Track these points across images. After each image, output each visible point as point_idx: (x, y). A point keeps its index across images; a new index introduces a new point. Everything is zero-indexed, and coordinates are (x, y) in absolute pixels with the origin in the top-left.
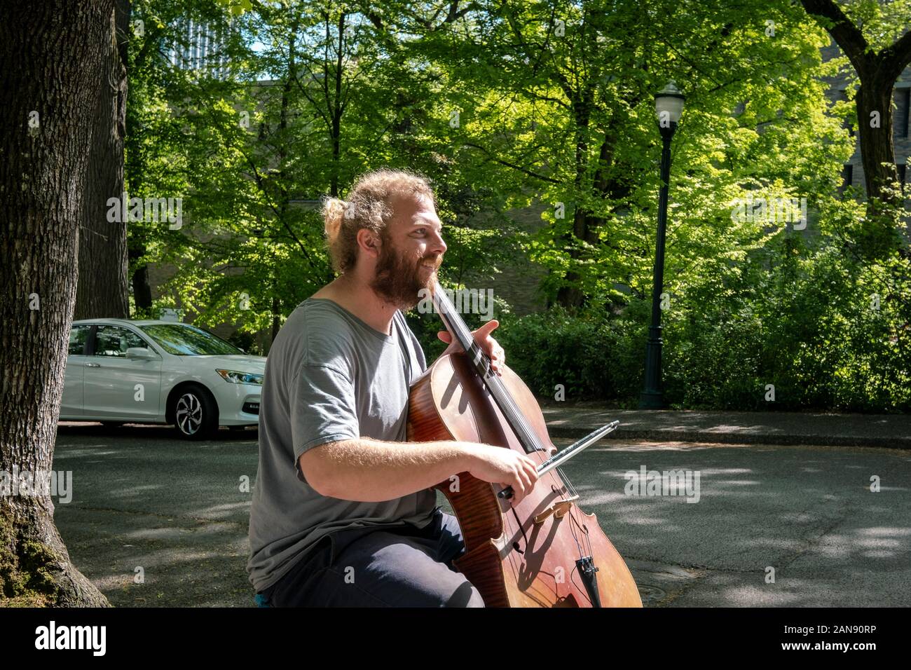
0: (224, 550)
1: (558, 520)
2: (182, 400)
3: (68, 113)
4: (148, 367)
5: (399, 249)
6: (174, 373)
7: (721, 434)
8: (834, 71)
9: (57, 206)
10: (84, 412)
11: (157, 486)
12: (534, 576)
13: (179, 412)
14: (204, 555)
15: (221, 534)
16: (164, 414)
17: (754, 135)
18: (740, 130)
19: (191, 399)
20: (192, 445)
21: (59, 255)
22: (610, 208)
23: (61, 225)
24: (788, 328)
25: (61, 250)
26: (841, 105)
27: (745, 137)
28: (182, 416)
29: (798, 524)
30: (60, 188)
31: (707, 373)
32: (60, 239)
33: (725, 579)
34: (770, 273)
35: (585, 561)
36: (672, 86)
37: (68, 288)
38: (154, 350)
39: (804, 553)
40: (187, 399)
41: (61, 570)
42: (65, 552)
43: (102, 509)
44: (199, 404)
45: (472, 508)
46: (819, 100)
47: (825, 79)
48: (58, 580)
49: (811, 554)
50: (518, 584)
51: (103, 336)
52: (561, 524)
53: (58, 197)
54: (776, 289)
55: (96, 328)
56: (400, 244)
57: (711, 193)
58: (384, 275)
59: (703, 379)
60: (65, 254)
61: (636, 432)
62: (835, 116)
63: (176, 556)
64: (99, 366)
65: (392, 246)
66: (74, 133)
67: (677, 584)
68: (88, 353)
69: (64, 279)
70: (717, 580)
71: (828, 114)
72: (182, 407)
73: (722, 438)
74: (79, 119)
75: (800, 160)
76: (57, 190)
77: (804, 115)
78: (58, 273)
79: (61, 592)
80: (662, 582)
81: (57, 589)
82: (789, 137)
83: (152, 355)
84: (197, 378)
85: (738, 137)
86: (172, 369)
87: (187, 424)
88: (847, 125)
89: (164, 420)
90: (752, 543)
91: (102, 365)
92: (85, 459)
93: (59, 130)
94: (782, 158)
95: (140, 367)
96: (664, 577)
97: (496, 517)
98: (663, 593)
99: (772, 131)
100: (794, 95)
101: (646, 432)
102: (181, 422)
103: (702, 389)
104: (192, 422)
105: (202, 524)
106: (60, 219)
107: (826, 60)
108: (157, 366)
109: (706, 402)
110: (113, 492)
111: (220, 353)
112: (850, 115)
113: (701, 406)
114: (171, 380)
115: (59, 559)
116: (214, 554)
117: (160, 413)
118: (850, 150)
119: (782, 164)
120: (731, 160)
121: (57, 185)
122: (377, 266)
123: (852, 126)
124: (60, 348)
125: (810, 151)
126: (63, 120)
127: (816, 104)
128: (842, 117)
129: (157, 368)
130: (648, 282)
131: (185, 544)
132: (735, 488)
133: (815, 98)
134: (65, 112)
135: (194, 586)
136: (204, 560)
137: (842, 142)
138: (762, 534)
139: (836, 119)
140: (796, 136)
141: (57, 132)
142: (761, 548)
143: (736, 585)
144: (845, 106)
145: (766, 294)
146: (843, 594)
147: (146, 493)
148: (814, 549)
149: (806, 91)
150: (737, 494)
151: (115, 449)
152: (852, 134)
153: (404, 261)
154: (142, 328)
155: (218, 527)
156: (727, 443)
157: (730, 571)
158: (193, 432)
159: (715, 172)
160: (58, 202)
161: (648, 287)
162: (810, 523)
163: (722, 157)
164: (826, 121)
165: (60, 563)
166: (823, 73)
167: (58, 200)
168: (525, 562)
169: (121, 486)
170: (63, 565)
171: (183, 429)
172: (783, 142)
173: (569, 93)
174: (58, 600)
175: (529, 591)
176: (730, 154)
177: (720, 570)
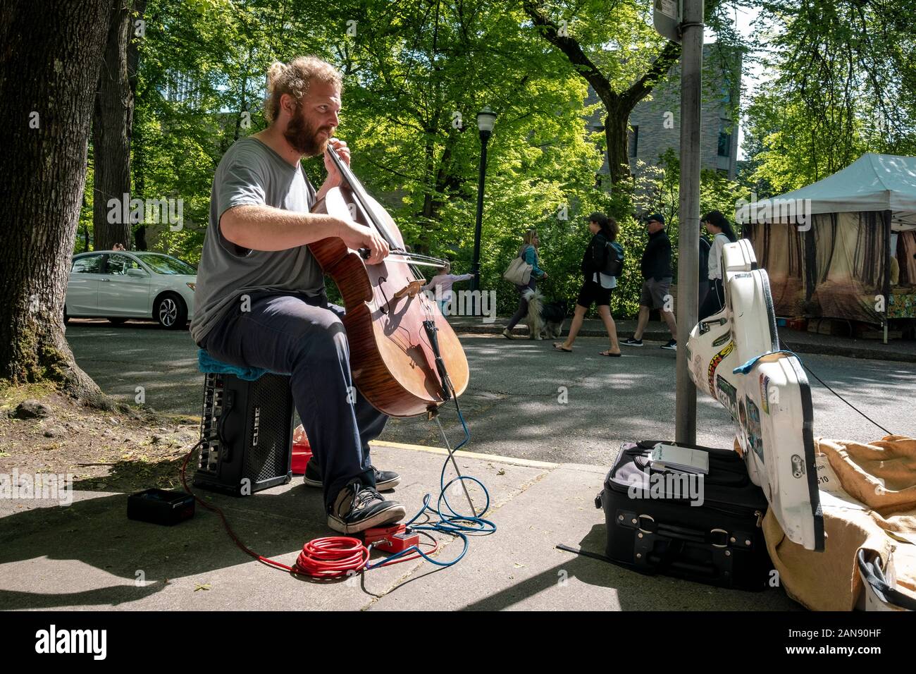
0: (186, 382)
1: (411, 298)
2: (164, 303)
3: (82, 59)
4: (142, 281)
5: (306, 116)
6: (157, 285)
7: (517, 329)
8: (590, 112)
9: (73, 121)
10: (97, 311)
11: (144, 350)
12: (395, 329)
13: (162, 311)
14: (172, 385)
15: (185, 374)
16: (151, 312)
17: (540, 151)
18: (531, 149)
19: (170, 302)
20: (170, 332)
21: (73, 155)
22: (447, 197)
23: (75, 134)
24: (561, 264)
25: (75, 151)
26: (595, 134)
27: (534, 153)
28: (163, 314)
29: (568, 372)
30: (76, 109)
31: (509, 293)
32: (75, 143)
33: (520, 398)
34: (550, 229)
35: (429, 322)
36: (488, 108)
37: (79, 178)
38: (145, 269)
39: (572, 387)
40: (167, 303)
41: (68, 367)
42: (72, 355)
43: (105, 361)
44: (174, 306)
45: (352, 286)
46: (582, 129)
47: (585, 118)
48: (66, 373)
49: (577, 387)
50: (384, 331)
51: (111, 262)
52: (413, 301)
53: (74, 114)
54: (553, 240)
55: (107, 256)
56: (308, 114)
57: (511, 186)
58: (292, 131)
59: (506, 297)
60: (78, 155)
61: (462, 328)
62: (591, 141)
63: (154, 385)
64: (109, 281)
65: (302, 112)
66: (86, 73)
67: (489, 402)
68: (102, 272)
69: (76, 171)
70: (515, 399)
71: (586, 140)
72: (163, 308)
73: (518, 331)
74: (90, 64)
75: (568, 169)
76: (74, 110)
77: (570, 141)
78: (72, 166)
79: (67, 381)
80: (479, 401)
81: (65, 379)
82: (562, 154)
83: (144, 273)
84: (175, 289)
85: (529, 153)
86: (156, 283)
87: (166, 319)
88: (599, 147)
89: (151, 316)
90: (538, 381)
91: (111, 280)
92: (96, 337)
93: (76, 70)
94: (557, 167)
95: (136, 281)
96: (480, 398)
97: (368, 291)
98: (480, 407)
99: (551, 149)
100: (566, 125)
101: (469, 328)
102: (162, 318)
103: (505, 303)
104: (170, 318)
105: (172, 369)
106: (75, 130)
107: (586, 105)
108: (147, 281)
109: (509, 312)
110: (113, 352)
111: (188, 273)
112: (600, 141)
113: (505, 314)
114: (156, 290)
115: (67, 359)
116: (179, 384)
117: (148, 312)
118: (601, 163)
119: (558, 171)
120: (525, 168)
121: (73, 107)
122: (289, 123)
123: (602, 147)
124: (73, 218)
125: (575, 163)
126: (79, 64)
127: (579, 131)
128: (595, 142)
129: (148, 282)
130: (471, 242)
131: (160, 379)
132: (527, 354)
133: (579, 127)
134: (80, 58)
135: (164, 401)
136: (172, 388)
137: (595, 158)
138: (545, 376)
139: (592, 144)
140: (566, 153)
141: (74, 71)
142: (544, 383)
143: (528, 401)
144: (597, 135)
145: (547, 243)
146: (599, 407)
147: (136, 353)
148: (579, 384)
149: (573, 123)
150: (528, 356)
151: (118, 333)
152: (602, 153)
153: (308, 126)
154: (139, 256)
155: (183, 371)
156: (521, 334)
157: (523, 395)
158: (170, 325)
159: (514, 174)
160: (74, 119)
161: (472, 246)
162: (576, 371)
163: (519, 165)
164: (584, 144)
165: (67, 362)
166: (583, 114)
167: (74, 116)
168: (389, 319)
169: (120, 349)
170: (70, 363)
171: (163, 323)
172: (558, 157)
173: (421, 122)
174: (65, 385)
175: (392, 336)
176: (525, 165)
177: (517, 395)
